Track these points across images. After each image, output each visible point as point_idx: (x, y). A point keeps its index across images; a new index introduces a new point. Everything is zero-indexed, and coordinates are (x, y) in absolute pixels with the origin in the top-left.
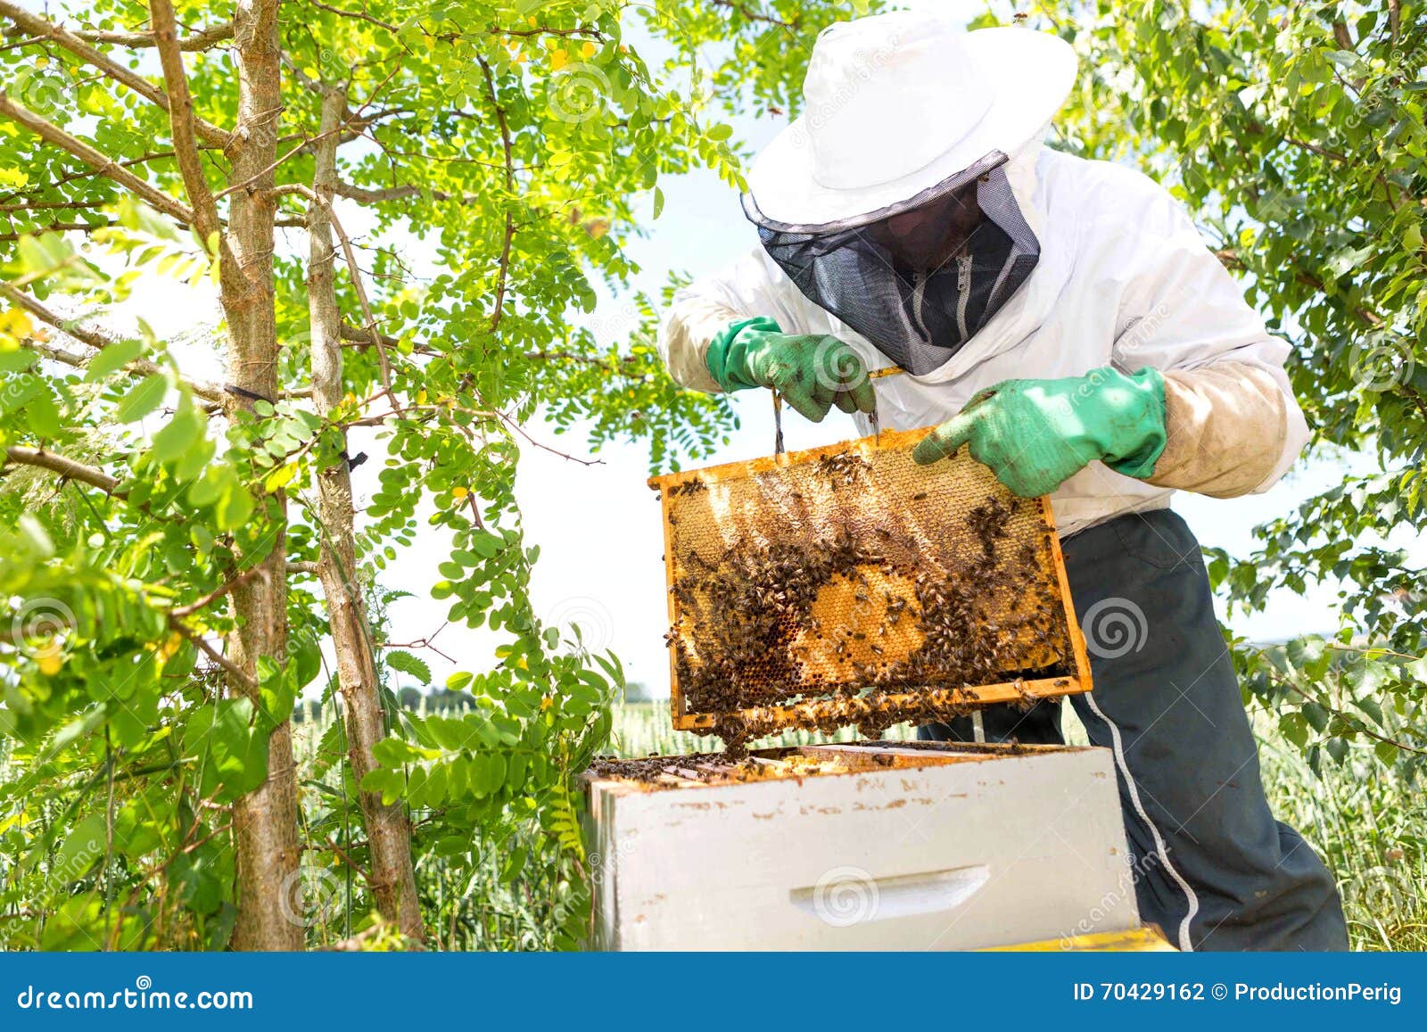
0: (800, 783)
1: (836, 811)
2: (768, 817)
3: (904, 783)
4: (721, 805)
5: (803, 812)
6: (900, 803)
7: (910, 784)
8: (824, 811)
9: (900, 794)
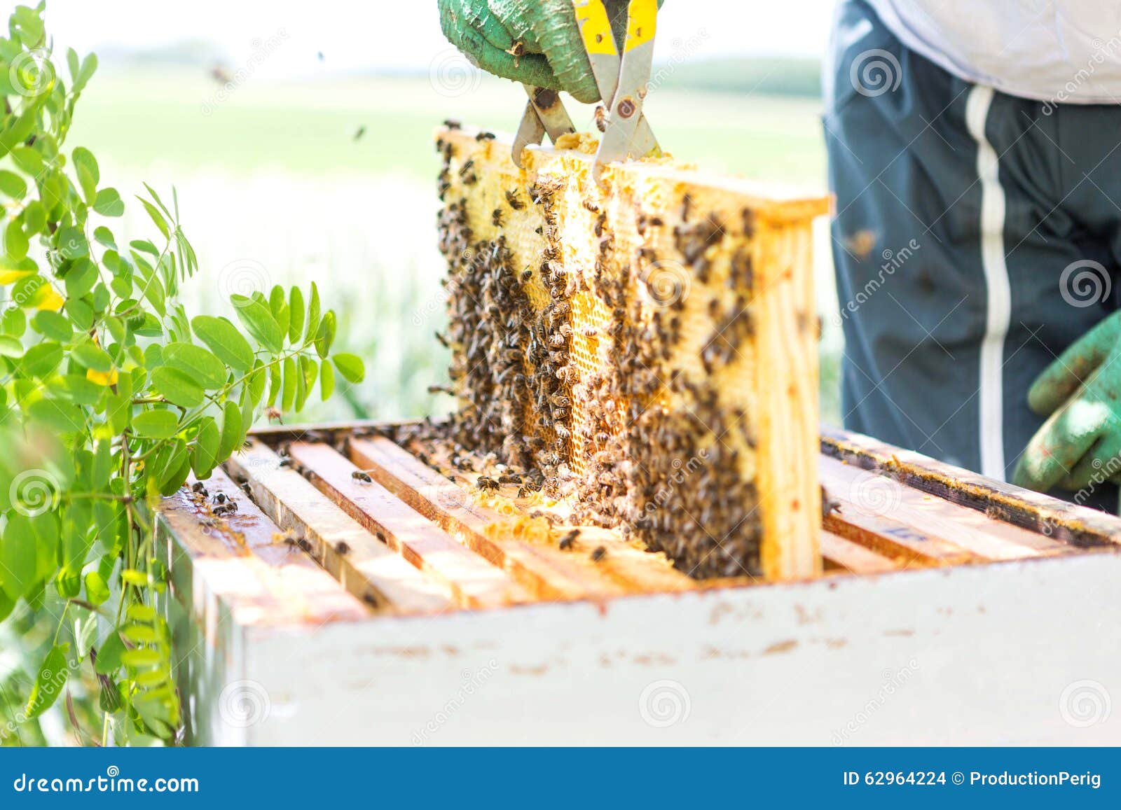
0: (603, 610)
1: (666, 660)
2: (539, 671)
3: (800, 610)
4: (451, 650)
5: (605, 661)
6: (786, 646)
7: (810, 612)
8: (644, 660)
9: (787, 628)
